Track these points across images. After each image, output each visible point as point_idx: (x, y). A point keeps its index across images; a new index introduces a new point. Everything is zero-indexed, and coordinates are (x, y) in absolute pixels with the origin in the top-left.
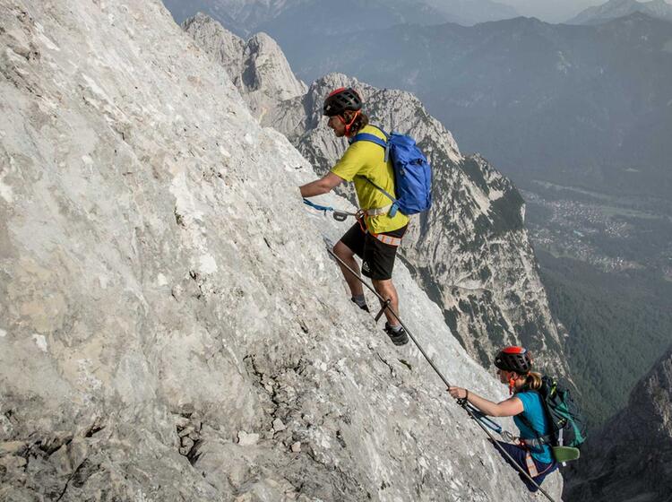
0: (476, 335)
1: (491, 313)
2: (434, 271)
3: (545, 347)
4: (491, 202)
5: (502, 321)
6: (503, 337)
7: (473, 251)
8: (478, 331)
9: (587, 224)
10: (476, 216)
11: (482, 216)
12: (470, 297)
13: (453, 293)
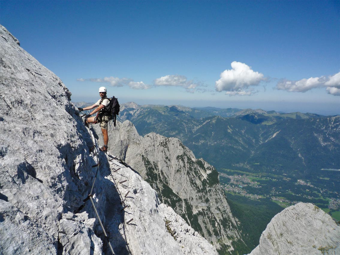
0: (206, 224)
1: (210, 215)
2: (189, 200)
3: (231, 227)
4: (207, 174)
5: (215, 218)
6: (215, 224)
7: (202, 192)
8: (206, 222)
9: (244, 183)
10: (202, 180)
11: (204, 180)
12: (202, 209)
13: (196, 208)
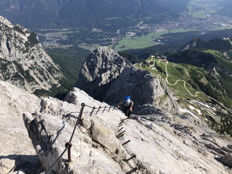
0: (36, 75)
1: (38, 68)
2: (17, 61)
3: (56, 72)
4: (27, 37)
5: (42, 69)
6: (44, 73)
7: (27, 52)
8: (37, 73)
9: (56, 38)
10: (24, 42)
11: (26, 42)
12: (31, 65)
13: (25, 65)
